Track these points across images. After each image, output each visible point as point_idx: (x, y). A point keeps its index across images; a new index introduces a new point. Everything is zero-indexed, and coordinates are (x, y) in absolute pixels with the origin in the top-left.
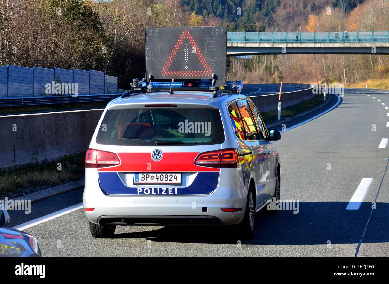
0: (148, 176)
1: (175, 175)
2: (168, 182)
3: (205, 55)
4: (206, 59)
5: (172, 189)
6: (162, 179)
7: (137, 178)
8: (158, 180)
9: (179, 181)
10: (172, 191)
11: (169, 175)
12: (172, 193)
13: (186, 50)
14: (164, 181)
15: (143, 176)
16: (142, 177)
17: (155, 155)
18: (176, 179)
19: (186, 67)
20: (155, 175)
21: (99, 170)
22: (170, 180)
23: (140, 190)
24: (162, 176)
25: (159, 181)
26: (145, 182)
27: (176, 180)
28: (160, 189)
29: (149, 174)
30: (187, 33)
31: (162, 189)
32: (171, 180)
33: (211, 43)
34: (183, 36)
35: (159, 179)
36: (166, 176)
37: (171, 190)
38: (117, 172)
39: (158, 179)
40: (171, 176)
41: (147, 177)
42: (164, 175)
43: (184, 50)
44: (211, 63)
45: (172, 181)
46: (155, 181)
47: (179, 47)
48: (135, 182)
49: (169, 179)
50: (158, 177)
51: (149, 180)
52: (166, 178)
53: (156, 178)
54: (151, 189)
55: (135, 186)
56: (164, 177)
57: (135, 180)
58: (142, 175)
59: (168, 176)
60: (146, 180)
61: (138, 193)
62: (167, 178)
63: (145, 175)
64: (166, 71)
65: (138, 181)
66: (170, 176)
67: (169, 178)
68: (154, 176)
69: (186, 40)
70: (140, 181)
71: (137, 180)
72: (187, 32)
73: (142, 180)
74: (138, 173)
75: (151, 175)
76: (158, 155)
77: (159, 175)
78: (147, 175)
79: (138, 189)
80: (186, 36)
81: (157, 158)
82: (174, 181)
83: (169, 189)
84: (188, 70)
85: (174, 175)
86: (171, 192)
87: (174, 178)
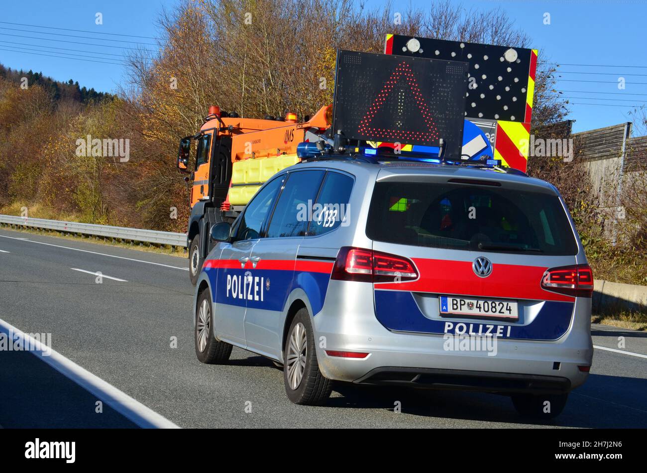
0: (463, 303)
1: (508, 304)
2: (497, 314)
3: (431, 107)
4: (432, 113)
5: (503, 327)
6: (486, 309)
7: (445, 304)
8: (480, 311)
9: (515, 314)
10: (502, 331)
11: (497, 303)
12: (502, 335)
13: (401, 95)
14: (490, 314)
15: (455, 302)
16: (453, 304)
17: (480, 266)
18: (510, 310)
19: (399, 124)
20: (475, 302)
21: (376, 286)
22: (500, 312)
23: (449, 326)
24: (486, 304)
25: (483, 313)
26: (458, 312)
27: (510, 313)
28: (484, 326)
29: (465, 300)
30: (406, 67)
31: (487, 326)
32: (502, 311)
33: (443, 87)
34: (399, 71)
35: (482, 309)
36: (494, 305)
37: (501, 329)
38: (411, 291)
39: (480, 308)
40: (501, 305)
41: (461, 305)
42: (490, 303)
43: (398, 95)
44: (440, 121)
45: (503, 313)
46: (475, 311)
47: (391, 88)
48: (442, 312)
49: (498, 311)
50: (480, 305)
51: (465, 310)
52: (492, 307)
53: (477, 307)
54: (468, 325)
55: (441, 319)
56: (490, 307)
57: (442, 308)
58: (453, 300)
59: (495, 304)
60: (461, 310)
61: (446, 331)
62: (495, 307)
63: (459, 300)
64: (366, 126)
65: (447, 311)
66: (499, 305)
67: (498, 308)
68: (473, 303)
69: (403, 77)
70: (450, 310)
71: (444, 308)
72: (406, 65)
73: (453, 309)
74: (446, 296)
75: (467, 301)
76: (485, 267)
77: (481, 302)
78: (461, 301)
79: (447, 324)
80: (403, 72)
81: (483, 273)
82: (506, 314)
83: (499, 327)
84: (401, 129)
85: (505, 304)
86: (500, 333)
87: (507, 309)
